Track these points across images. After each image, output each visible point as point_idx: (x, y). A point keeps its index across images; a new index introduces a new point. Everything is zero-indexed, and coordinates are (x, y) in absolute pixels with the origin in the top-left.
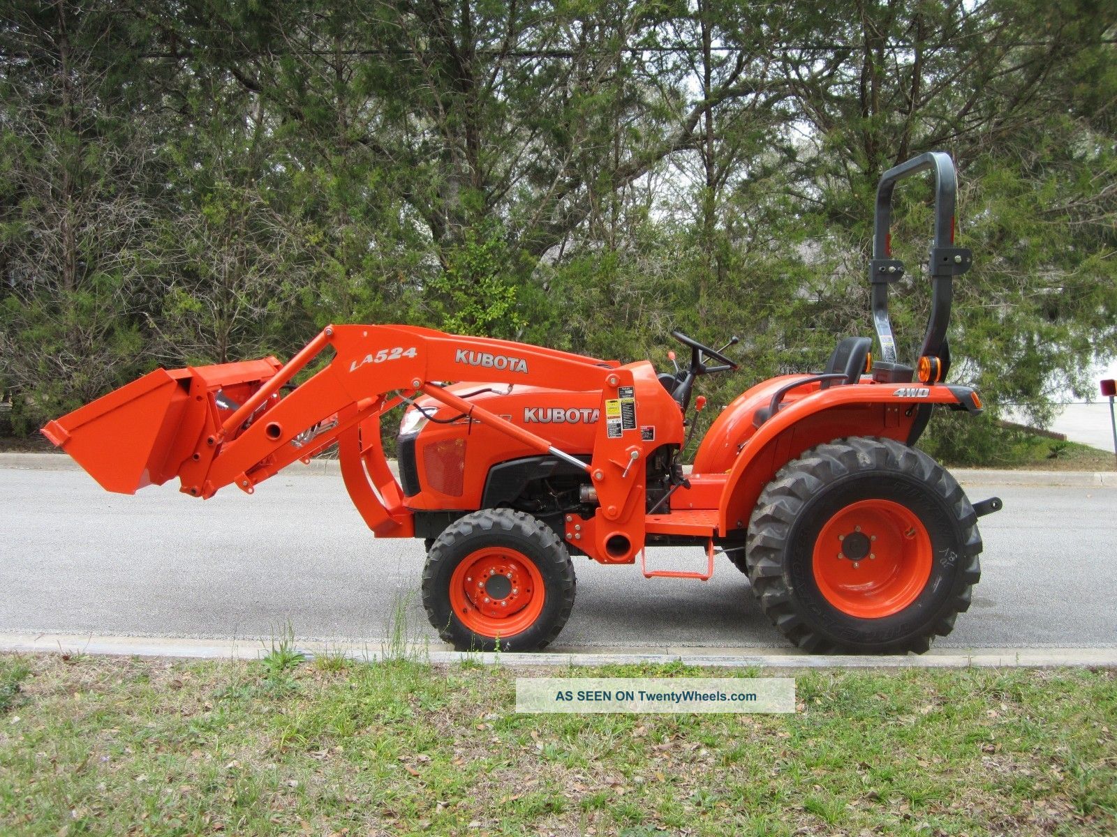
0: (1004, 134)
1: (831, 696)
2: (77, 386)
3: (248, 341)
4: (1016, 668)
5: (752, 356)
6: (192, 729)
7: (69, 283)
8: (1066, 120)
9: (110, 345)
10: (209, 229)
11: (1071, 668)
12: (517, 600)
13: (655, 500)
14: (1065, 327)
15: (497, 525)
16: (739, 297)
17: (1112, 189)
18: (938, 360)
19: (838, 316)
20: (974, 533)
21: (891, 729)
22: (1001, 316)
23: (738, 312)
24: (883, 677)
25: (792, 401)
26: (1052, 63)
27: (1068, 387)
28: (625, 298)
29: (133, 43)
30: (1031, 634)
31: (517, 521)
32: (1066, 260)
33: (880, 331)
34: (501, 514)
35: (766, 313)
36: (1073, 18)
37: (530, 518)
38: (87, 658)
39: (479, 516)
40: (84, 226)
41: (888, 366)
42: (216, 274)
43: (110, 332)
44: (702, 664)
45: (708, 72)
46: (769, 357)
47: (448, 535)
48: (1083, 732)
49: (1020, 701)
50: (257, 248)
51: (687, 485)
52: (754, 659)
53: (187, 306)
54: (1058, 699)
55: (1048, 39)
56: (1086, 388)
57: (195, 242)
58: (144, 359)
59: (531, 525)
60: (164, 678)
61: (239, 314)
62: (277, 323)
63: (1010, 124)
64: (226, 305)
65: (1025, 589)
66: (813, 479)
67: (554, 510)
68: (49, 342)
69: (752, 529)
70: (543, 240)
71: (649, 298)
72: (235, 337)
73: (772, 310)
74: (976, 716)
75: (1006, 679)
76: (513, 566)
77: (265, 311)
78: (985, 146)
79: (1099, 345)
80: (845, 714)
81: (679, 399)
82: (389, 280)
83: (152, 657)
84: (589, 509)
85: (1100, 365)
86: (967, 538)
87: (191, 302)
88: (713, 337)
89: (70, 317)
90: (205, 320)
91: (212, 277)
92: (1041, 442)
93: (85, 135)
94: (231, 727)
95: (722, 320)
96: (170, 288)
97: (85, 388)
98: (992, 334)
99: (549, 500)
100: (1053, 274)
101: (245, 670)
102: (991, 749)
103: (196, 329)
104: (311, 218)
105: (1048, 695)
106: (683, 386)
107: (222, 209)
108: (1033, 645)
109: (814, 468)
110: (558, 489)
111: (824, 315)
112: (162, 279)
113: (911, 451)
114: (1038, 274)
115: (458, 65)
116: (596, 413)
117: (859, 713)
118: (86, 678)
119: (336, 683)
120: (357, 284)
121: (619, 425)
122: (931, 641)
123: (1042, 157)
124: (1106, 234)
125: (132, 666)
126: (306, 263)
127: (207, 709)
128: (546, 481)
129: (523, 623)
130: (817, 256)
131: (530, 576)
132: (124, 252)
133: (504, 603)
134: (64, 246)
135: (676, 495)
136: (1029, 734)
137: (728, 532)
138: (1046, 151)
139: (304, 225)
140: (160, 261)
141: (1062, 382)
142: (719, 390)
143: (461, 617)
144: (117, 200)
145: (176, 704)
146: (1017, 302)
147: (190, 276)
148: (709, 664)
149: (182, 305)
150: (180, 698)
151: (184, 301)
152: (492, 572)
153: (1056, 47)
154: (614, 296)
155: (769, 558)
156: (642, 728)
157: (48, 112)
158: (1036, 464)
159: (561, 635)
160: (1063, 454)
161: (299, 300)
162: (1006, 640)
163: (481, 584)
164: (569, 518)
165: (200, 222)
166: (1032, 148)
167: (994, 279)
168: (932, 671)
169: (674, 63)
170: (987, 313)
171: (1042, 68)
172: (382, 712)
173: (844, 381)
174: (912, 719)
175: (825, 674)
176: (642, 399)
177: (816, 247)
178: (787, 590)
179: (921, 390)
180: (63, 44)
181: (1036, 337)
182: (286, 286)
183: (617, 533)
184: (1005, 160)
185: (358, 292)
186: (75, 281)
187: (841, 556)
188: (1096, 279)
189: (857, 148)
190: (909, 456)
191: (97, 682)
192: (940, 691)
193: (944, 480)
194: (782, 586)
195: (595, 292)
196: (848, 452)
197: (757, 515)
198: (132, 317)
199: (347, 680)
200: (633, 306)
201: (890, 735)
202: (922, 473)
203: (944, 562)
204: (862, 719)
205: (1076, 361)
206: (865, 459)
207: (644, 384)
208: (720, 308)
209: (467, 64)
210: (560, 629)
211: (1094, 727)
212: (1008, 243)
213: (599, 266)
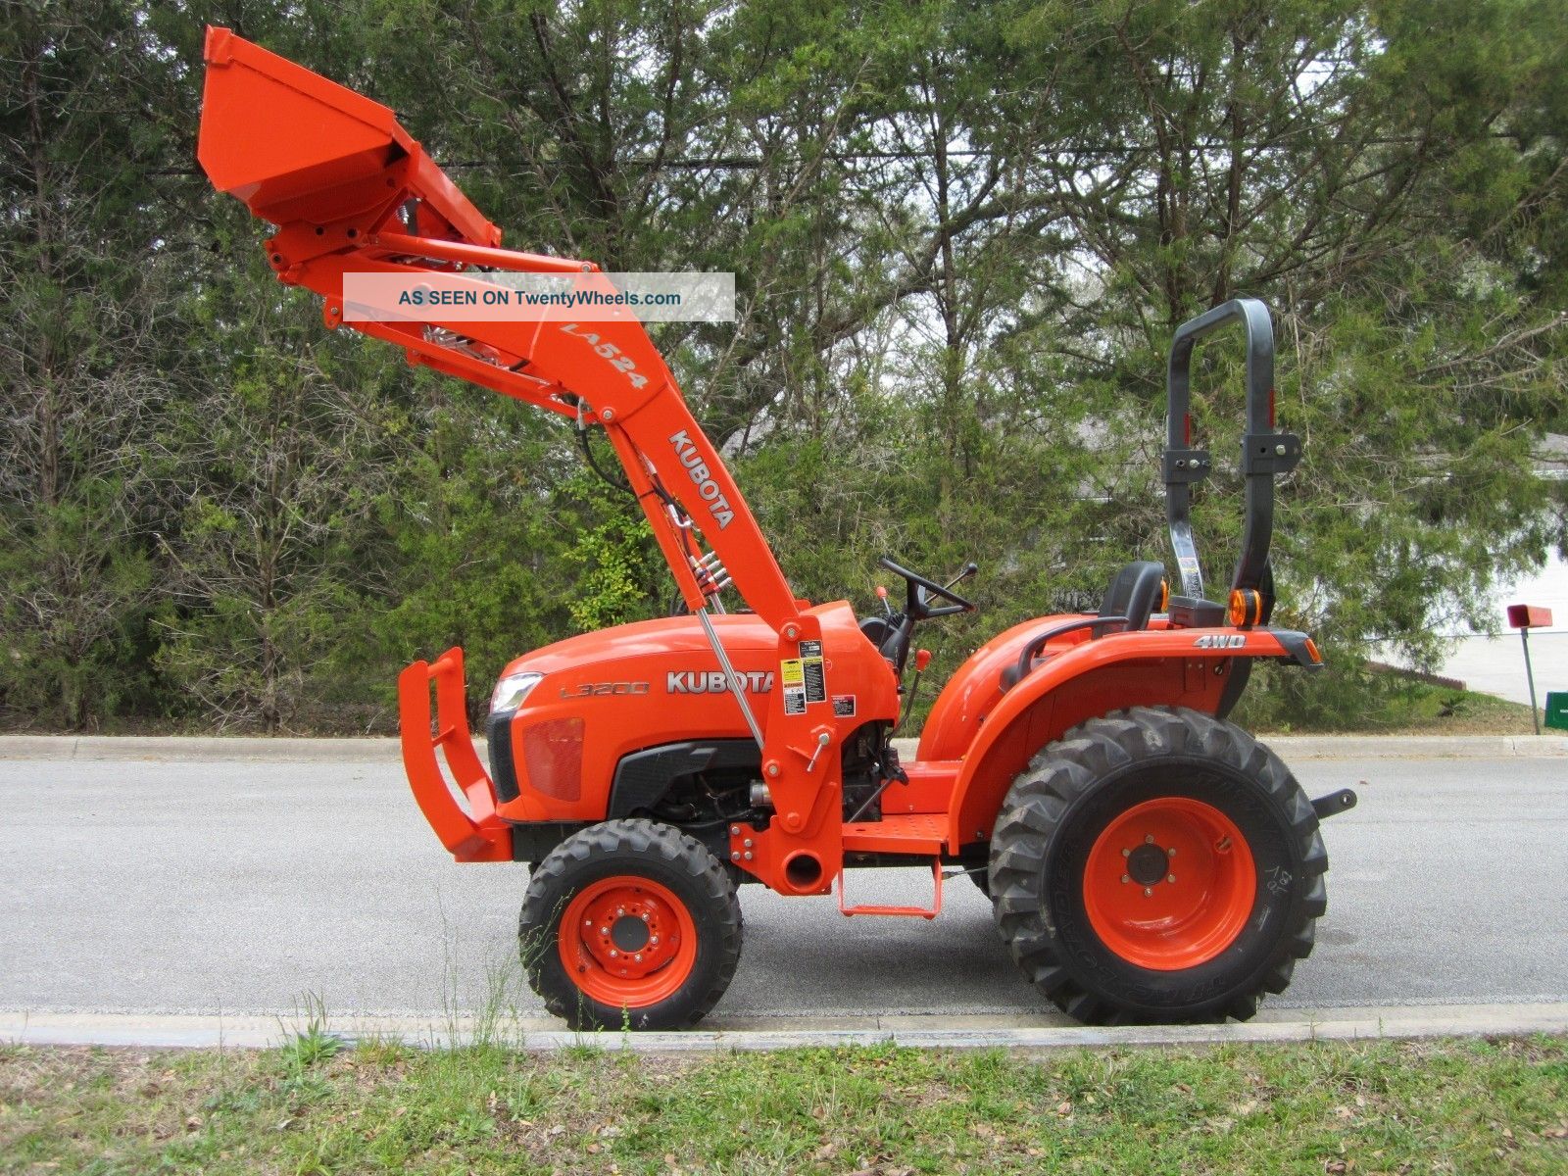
0: (1359, 265)
1: (1109, 1090)
2: (59, 639)
3: (303, 570)
4: (1379, 1040)
5: (1016, 581)
6: (167, 1160)
7: (50, 492)
8: (1445, 245)
9: (106, 579)
10: (248, 414)
11: (1459, 1038)
12: (658, 952)
13: (859, 801)
14: (1454, 531)
15: (624, 843)
16: (996, 498)
17: (1514, 337)
18: (1256, 594)
19: (1135, 523)
20: (1315, 844)
21: (1194, 1139)
22: (1364, 518)
23: (993, 519)
24: (1186, 1058)
25: (1055, 654)
26: (1421, 166)
27: (1461, 616)
28: (837, 503)
29: (138, 154)
30: (1406, 985)
31: (655, 838)
32: (1453, 439)
33: (1178, 551)
34: (631, 828)
35: (1034, 521)
36: (1446, 104)
37: (675, 832)
38: (26, 1050)
39: (600, 832)
40: (71, 410)
41: (1189, 602)
42: (258, 478)
43: (106, 562)
44: (923, 1043)
45: (944, 186)
46: (1040, 583)
47: (556, 859)
48: (1475, 1138)
49: (1385, 1091)
50: (316, 441)
51: (904, 779)
52: (1000, 1035)
53: (216, 523)
54: (1440, 1087)
55: (1416, 133)
56: (1487, 618)
57: (227, 433)
58: (157, 597)
59: (672, 842)
60: (136, 1079)
61: (290, 532)
62: (342, 546)
63: (1366, 251)
64: (272, 521)
65: (1400, 915)
66: (1081, 769)
67: (713, 819)
68: (20, 576)
69: (996, 843)
70: (719, 423)
71: (869, 502)
72: (284, 566)
73: (1043, 517)
74: (1320, 1116)
75: (1363, 1057)
76: (651, 903)
77: (326, 528)
78: (1334, 283)
79: (1502, 556)
80: (1128, 1117)
81: (891, 655)
82: (501, 483)
83: (120, 1047)
84: (763, 816)
85: (1504, 585)
86: (1305, 851)
87: (222, 517)
88: (961, 555)
89: (49, 541)
90: (241, 541)
91: (252, 482)
92: (1427, 694)
93: (69, 284)
94: (225, 1155)
95: (973, 531)
96: (191, 498)
97: (71, 641)
98: (1351, 545)
99: (705, 803)
100: (1435, 458)
101: (253, 1067)
102: (1339, 1168)
103: (230, 556)
104: (391, 397)
105: (1425, 1081)
106: (897, 635)
107: (264, 385)
108: (1408, 1001)
109: (1082, 753)
110: (718, 788)
111: (1116, 521)
112: (180, 484)
113: (1220, 727)
114: (1413, 459)
115: (596, 180)
116: (770, 677)
117: (1148, 1115)
118: (22, 1083)
119: (387, 1083)
120: (455, 489)
121: (801, 696)
122: (1258, 1001)
123: (1413, 297)
124: (1507, 402)
125: (90, 1062)
126: (384, 461)
127: (192, 1128)
128: (701, 778)
129: (665, 988)
130: (1104, 438)
131: (676, 917)
132: (127, 448)
133: (638, 957)
134: (41, 441)
135: (889, 793)
136: (1395, 1144)
137: (961, 848)
138: (1419, 288)
139: (381, 407)
140: (178, 460)
141: (1454, 610)
142: (971, 631)
143: (574, 976)
144: (116, 374)
145: (147, 1121)
146: (1385, 499)
147: (221, 480)
148: (932, 1043)
149: (207, 522)
150: (155, 1110)
151: (211, 515)
152: (620, 912)
153: (1427, 143)
154: (820, 500)
155: (1020, 885)
156: (829, 1146)
157: (17, 253)
158: (1423, 726)
159: (724, 999)
160: (1461, 709)
161: (375, 513)
162: (1370, 994)
163: (605, 930)
164: (735, 829)
165: (234, 403)
166: (1399, 283)
167: (1353, 467)
168: (1256, 1048)
169: (896, 173)
170: (1345, 514)
171: (1408, 172)
172: (448, 1127)
173: (1125, 626)
174: (1227, 1124)
175: (1104, 1054)
176: (837, 656)
177: (1102, 428)
178: (1047, 932)
179: (1234, 637)
180: (39, 157)
181: (1413, 548)
182: (355, 494)
183: (802, 851)
184: (1362, 301)
185: (458, 499)
186: (57, 488)
187: (1126, 879)
188: (1496, 464)
189: (1156, 287)
190: (1218, 735)
191: (37, 1087)
192: (1267, 1078)
193: (1269, 767)
194: (1039, 926)
195: (792, 494)
196: (1130, 730)
197: (1003, 822)
198: (138, 538)
199: (403, 1078)
200: (847, 513)
201: (1193, 1148)
202: (1238, 760)
203: (1272, 887)
204: (1153, 1126)
205: (1471, 581)
206: (1154, 739)
207: (838, 635)
208: (969, 514)
209: (609, 179)
210: (721, 994)
211: (1491, 1129)
212: (1371, 417)
213: (798, 458)
